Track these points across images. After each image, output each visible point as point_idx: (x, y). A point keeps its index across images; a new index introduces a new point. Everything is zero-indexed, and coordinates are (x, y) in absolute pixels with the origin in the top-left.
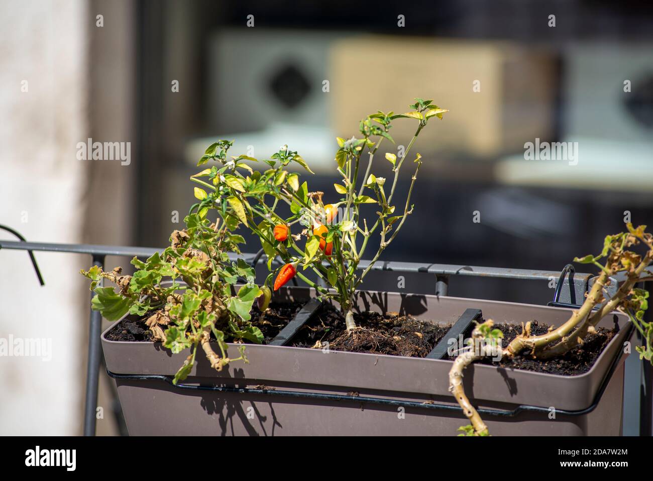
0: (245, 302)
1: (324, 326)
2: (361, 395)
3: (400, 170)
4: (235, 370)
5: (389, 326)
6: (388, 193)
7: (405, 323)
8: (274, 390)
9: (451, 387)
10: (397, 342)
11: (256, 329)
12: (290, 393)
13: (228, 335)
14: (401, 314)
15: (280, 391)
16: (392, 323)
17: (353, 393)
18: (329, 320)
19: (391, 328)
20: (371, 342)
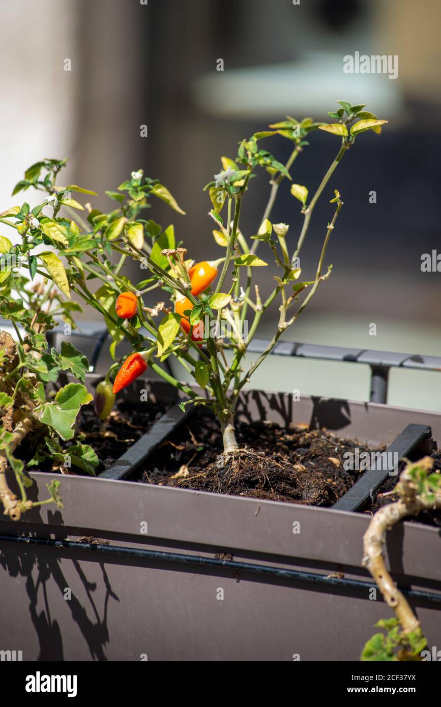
0: (67, 411)
1: (195, 443)
2: (236, 559)
3: (314, 211)
4: (49, 513)
5: (292, 446)
6: (292, 247)
7: (317, 442)
8: (107, 544)
9: (365, 559)
10: (299, 474)
11: (87, 449)
12: (129, 550)
13: (45, 456)
14: (312, 427)
15: (115, 547)
16: (296, 441)
17: (223, 554)
18: (204, 432)
19: (294, 449)
20: (257, 475)
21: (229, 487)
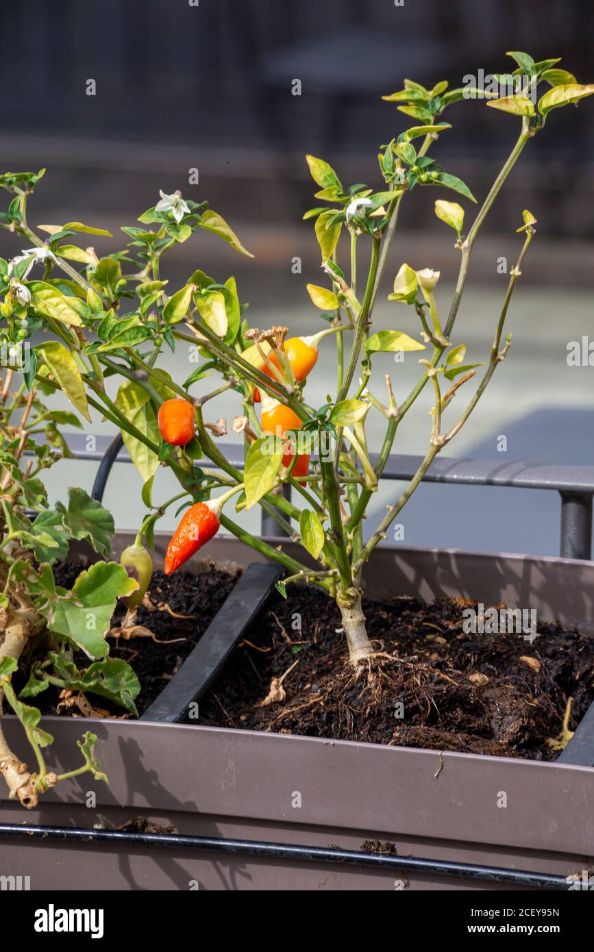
0: (94, 610)
1: (288, 639)
5: (454, 639)
8: (170, 831)
16: (459, 629)
19: (459, 644)
20: (414, 698)
21: (366, 720)
